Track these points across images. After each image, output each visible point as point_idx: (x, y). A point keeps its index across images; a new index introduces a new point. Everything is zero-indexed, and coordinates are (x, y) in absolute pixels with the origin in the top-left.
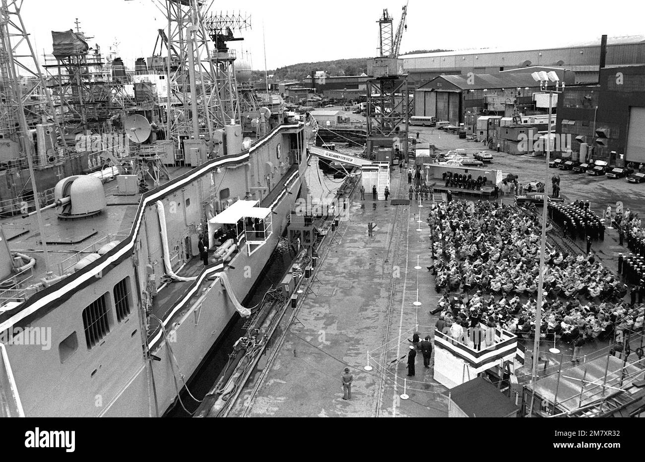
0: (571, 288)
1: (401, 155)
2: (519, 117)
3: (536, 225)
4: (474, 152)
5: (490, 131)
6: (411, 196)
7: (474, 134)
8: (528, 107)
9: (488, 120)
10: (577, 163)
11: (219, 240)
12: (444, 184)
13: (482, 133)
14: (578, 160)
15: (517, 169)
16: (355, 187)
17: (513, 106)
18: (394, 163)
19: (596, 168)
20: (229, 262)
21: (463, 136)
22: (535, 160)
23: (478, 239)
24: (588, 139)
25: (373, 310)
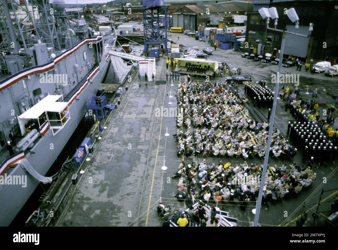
0: (263, 152)
1: (164, 51)
2: (226, 28)
3: (238, 98)
4: (203, 48)
5: (211, 36)
6: (167, 78)
7: (203, 37)
8: (230, 23)
9: (210, 30)
10: (257, 55)
11: (29, 129)
12: (186, 70)
13: (207, 37)
14: (257, 53)
15: (225, 59)
16: (136, 73)
17: (222, 22)
18: (160, 56)
19: (266, 58)
20: (31, 148)
21: (197, 38)
22: (235, 53)
23: (205, 111)
24: (262, 42)
25: (134, 176)
